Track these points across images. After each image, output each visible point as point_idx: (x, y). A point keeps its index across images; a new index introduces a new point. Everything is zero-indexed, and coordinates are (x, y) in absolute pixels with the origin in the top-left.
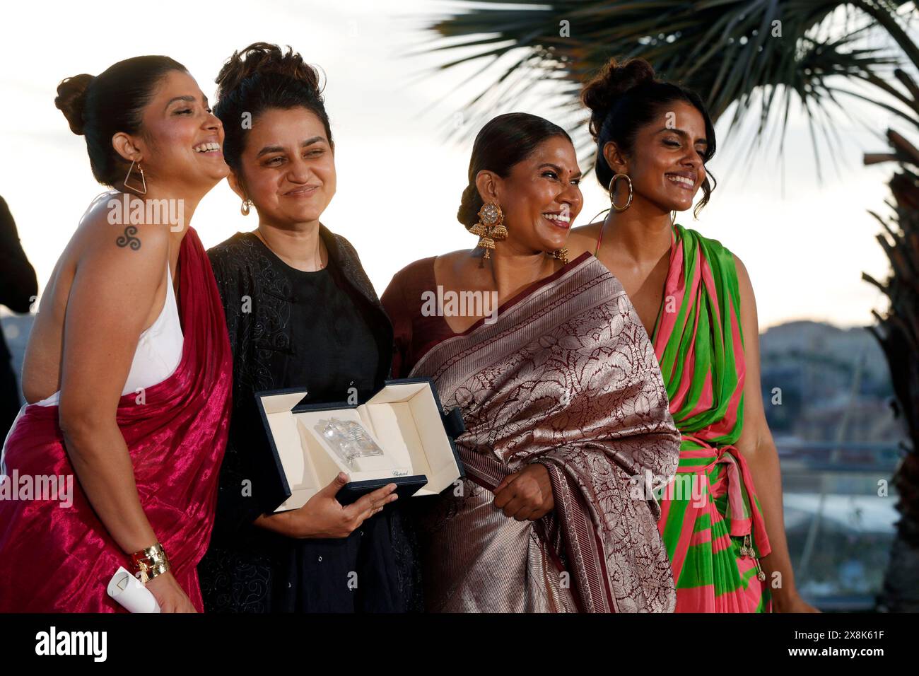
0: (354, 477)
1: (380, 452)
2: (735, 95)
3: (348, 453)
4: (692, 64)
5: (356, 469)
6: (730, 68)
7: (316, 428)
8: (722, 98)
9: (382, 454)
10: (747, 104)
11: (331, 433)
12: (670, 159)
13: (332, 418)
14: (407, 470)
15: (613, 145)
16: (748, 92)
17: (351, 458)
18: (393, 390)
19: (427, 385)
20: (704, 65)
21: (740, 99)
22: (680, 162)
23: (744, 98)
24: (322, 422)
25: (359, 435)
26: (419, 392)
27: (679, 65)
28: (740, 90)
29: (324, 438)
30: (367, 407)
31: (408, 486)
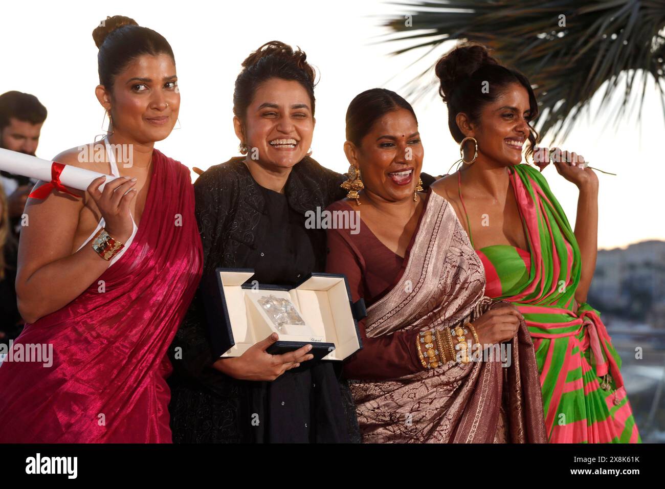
0: (282, 338)
1: (303, 323)
2: (607, 77)
3: (279, 321)
4: (575, 54)
5: (284, 333)
6: (604, 57)
7: (259, 301)
8: (597, 78)
9: (304, 325)
10: (615, 84)
11: (268, 306)
12: (507, 128)
13: (270, 296)
14: (321, 338)
15: (464, 116)
16: (617, 74)
17: (280, 325)
18: (317, 280)
19: (342, 280)
20: (585, 54)
21: (610, 79)
22: (515, 129)
23: (613, 79)
24: (263, 297)
25: (289, 309)
26: (336, 285)
27: (566, 54)
28: (611, 73)
29: (264, 309)
30: (296, 292)
31: (321, 349)
